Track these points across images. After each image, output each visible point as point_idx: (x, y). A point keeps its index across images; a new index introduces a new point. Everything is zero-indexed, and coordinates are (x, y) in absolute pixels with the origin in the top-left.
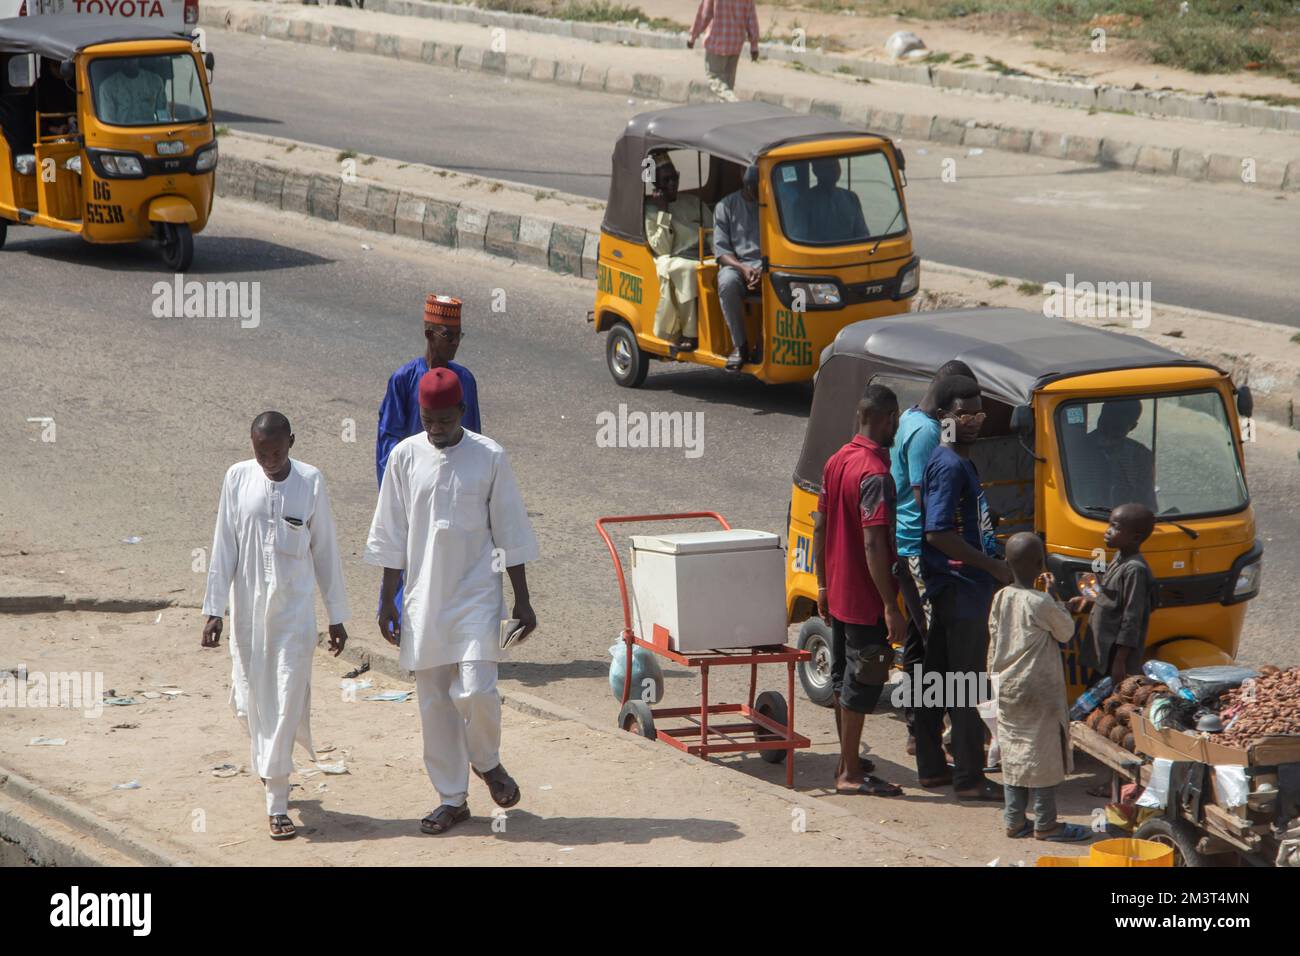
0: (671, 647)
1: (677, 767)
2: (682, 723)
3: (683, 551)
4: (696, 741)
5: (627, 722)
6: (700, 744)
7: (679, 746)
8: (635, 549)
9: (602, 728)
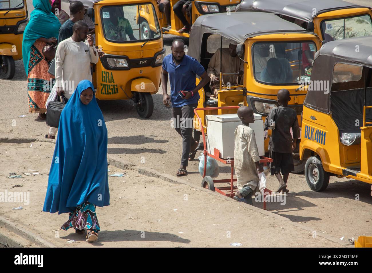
0: (220, 157)
1: (223, 202)
2: (226, 185)
3: (225, 121)
4: (229, 192)
5: (205, 185)
6: (230, 193)
7: (223, 193)
8: (208, 120)
9: (195, 187)
